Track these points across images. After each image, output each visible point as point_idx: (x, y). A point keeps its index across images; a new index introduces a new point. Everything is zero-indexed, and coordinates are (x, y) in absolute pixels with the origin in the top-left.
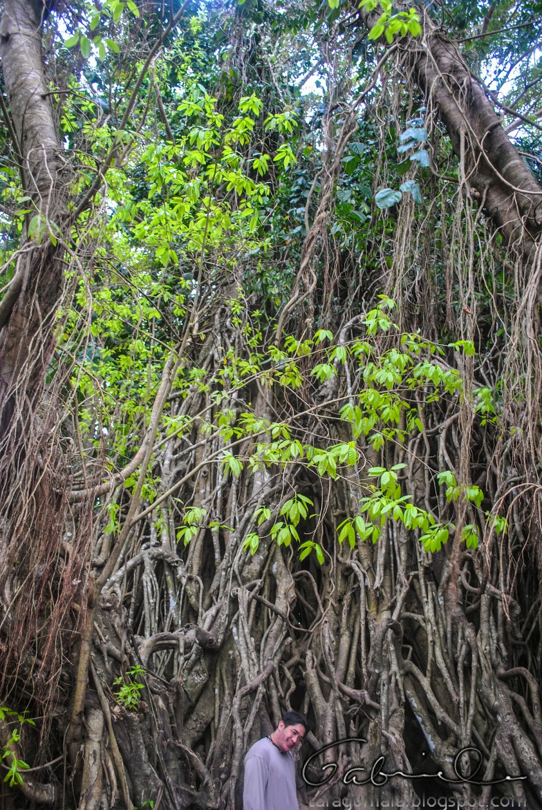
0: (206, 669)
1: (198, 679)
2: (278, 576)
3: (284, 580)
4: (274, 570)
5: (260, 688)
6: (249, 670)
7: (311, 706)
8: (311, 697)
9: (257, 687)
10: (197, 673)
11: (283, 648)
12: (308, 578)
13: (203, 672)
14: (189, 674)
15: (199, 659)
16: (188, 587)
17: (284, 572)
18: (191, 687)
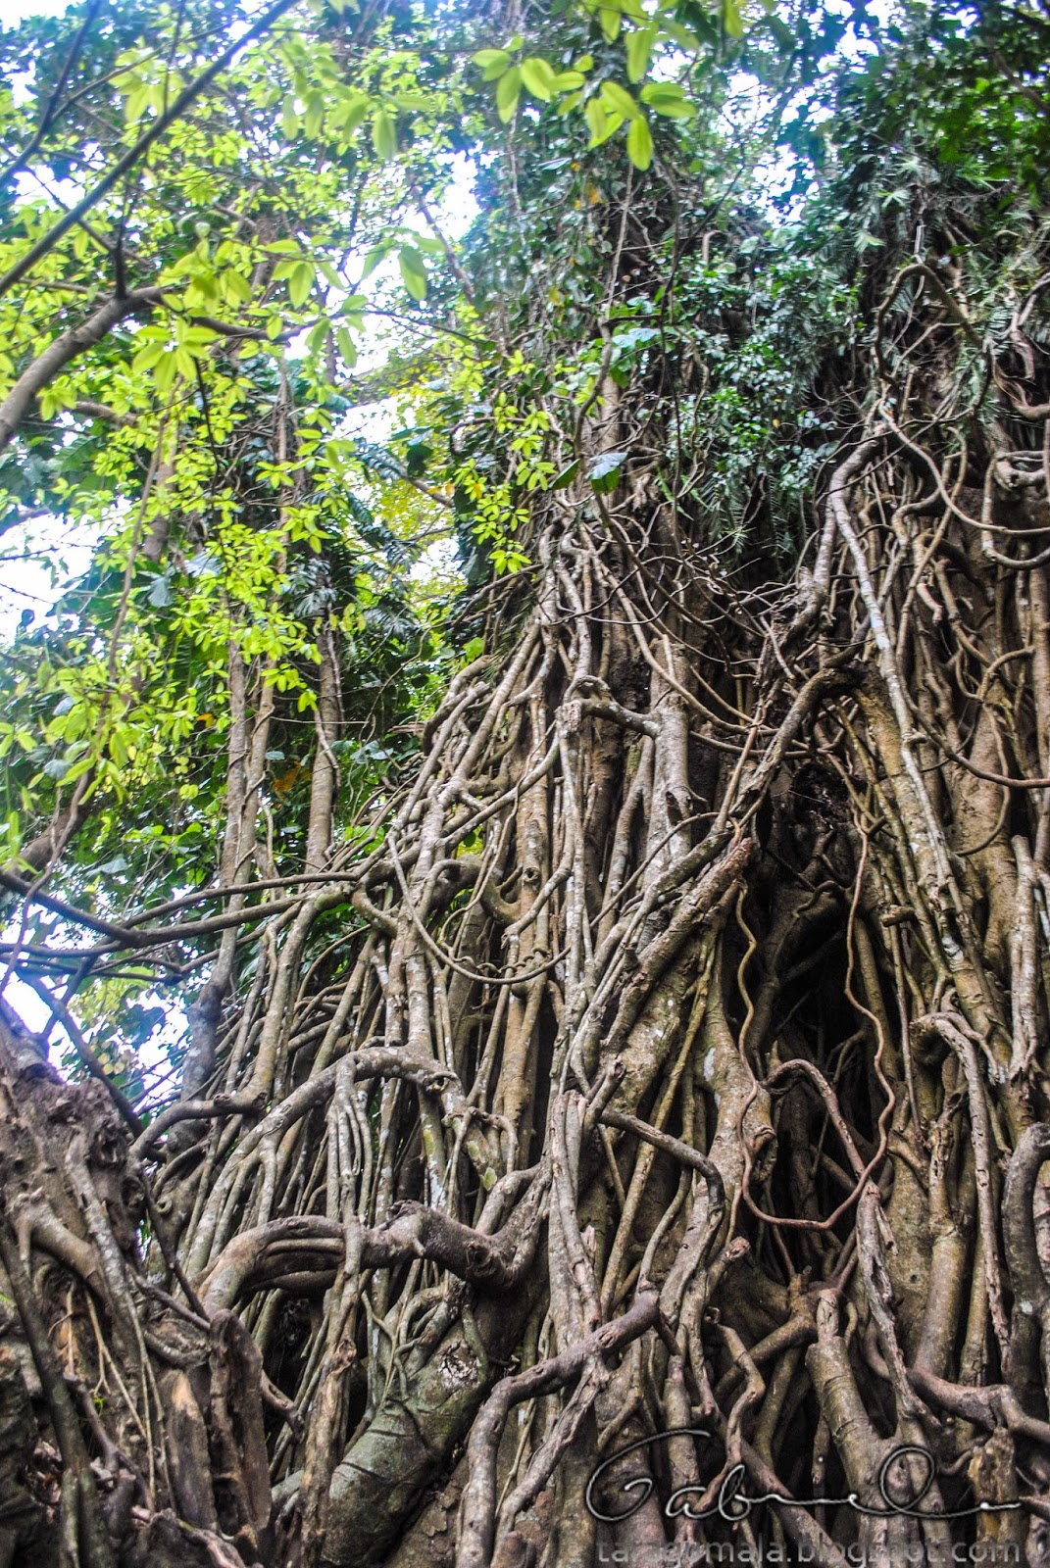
0: (477, 1346)
1: (451, 1377)
2: (718, 1084)
3: (735, 1092)
4: (708, 1072)
5: (589, 1370)
6: (569, 1321)
7: (836, 1456)
8: (830, 1425)
9: (581, 1365)
10: (450, 1358)
11: (716, 1269)
12: (806, 1077)
13: (470, 1354)
14: (426, 1361)
15: (459, 1317)
16: (473, 1144)
17: (733, 1070)
18: (430, 1399)
